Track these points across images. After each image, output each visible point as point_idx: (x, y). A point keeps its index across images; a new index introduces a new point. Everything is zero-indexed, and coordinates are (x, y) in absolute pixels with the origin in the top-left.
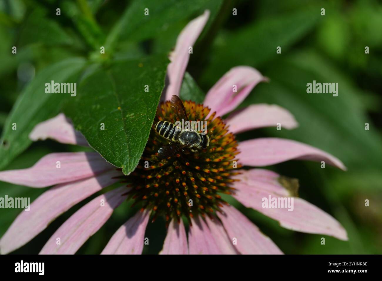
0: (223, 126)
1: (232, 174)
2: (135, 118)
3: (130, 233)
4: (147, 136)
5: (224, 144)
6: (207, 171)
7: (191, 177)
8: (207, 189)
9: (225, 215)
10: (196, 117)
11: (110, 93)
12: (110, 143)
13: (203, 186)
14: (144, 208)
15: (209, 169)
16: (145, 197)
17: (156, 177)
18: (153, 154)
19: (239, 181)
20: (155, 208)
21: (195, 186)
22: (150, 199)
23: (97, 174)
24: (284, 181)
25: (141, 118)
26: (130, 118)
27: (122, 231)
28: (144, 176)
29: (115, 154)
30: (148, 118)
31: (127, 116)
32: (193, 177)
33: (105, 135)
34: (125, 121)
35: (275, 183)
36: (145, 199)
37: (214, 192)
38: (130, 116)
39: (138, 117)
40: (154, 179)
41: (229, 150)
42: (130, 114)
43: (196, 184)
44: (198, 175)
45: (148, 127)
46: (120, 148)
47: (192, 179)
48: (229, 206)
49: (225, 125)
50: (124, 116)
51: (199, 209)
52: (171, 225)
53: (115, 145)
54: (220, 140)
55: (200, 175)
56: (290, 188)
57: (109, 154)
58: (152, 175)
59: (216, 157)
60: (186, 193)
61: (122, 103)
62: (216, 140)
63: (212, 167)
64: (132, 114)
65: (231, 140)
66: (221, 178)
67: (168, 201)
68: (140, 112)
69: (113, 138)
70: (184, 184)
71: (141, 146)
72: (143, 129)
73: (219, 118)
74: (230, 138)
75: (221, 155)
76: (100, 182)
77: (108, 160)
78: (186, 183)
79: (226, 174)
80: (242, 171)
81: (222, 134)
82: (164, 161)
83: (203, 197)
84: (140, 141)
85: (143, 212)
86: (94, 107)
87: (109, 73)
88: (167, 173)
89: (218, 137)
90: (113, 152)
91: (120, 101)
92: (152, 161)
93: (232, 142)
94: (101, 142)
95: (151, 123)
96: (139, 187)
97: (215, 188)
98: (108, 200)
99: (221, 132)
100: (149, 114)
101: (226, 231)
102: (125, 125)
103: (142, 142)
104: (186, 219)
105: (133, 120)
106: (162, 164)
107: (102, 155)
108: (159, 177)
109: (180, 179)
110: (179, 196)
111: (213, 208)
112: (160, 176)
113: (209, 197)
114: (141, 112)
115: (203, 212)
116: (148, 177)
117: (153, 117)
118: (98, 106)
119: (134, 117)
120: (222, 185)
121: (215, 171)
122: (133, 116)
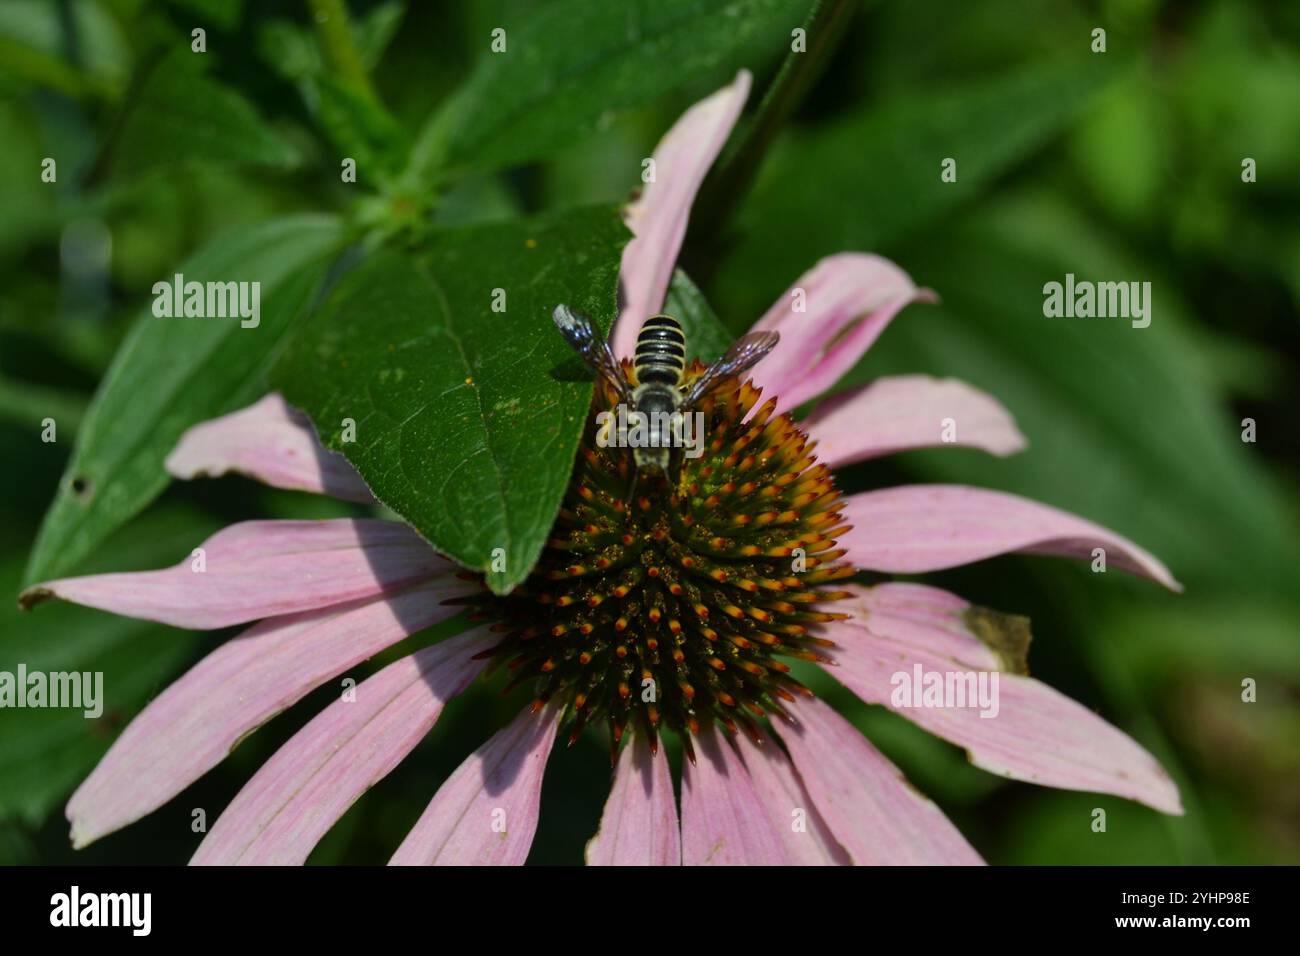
0: (798, 443)
1: (823, 598)
2: (523, 412)
3: (497, 780)
4: (565, 474)
5: (801, 500)
6: (747, 585)
7: (697, 602)
8: (745, 644)
9: (798, 728)
10: (716, 412)
11: (435, 330)
12: (444, 492)
13: (734, 634)
14: (545, 698)
15: (753, 579)
16: (549, 665)
17: (586, 602)
18: (578, 529)
19: (843, 618)
20: (581, 699)
21: (709, 633)
22: (566, 670)
23: (392, 590)
24: (984, 623)
25: (542, 414)
26: (507, 413)
27: (470, 772)
28: (546, 599)
29: (461, 528)
30: (565, 416)
31: (498, 406)
32: (704, 602)
33: (426, 467)
34: (491, 424)
35: (956, 627)
36: (548, 673)
37: (767, 649)
38: (508, 408)
39: (534, 411)
40: (581, 607)
41: (817, 519)
42: (508, 399)
43: (711, 626)
44: (719, 596)
45: (566, 445)
46: (478, 507)
47: (701, 609)
48: (810, 698)
49: (805, 439)
50: (487, 408)
51: (717, 704)
52: (627, 755)
53: (463, 499)
54: (790, 489)
55: (724, 597)
56: (1004, 646)
57: (442, 527)
58: (572, 596)
59: (776, 543)
60: (678, 655)
61: (478, 365)
62: (778, 488)
63: (762, 574)
64: (514, 401)
65: (822, 489)
66: (790, 610)
67: (622, 680)
68: (539, 397)
69: (453, 476)
70: (674, 625)
71: (546, 503)
72: (551, 448)
73: (785, 416)
74: (820, 481)
75: (792, 537)
76: (402, 616)
77: (439, 546)
78: (680, 620)
79: (806, 597)
80: (852, 588)
81: (795, 468)
82: (611, 551)
83: (732, 669)
84: (542, 486)
85: (538, 711)
86: (385, 374)
87: (421, 263)
88: (623, 590)
89: (784, 479)
90: (456, 519)
91: (471, 359)
92: (575, 551)
93: (825, 494)
94: (413, 488)
95: (576, 431)
96: (531, 633)
97: (770, 638)
98: (426, 672)
99: (793, 461)
100: (570, 402)
101: (797, 777)
102: (491, 434)
103: (548, 491)
104: (675, 737)
105: (516, 420)
106: (608, 562)
107: (419, 528)
108: (595, 602)
109: (661, 610)
110: (657, 661)
111: (763, 702)
112: (598, 599)
113: (750, 667)
114: (542, 397)
115: (730, 714)
116: (562, 602)
117: (582, 413)
118: (400, 374)
119: (519, 411)
120: (793, 629)
121: (773, 585)
122: (516, 406)
